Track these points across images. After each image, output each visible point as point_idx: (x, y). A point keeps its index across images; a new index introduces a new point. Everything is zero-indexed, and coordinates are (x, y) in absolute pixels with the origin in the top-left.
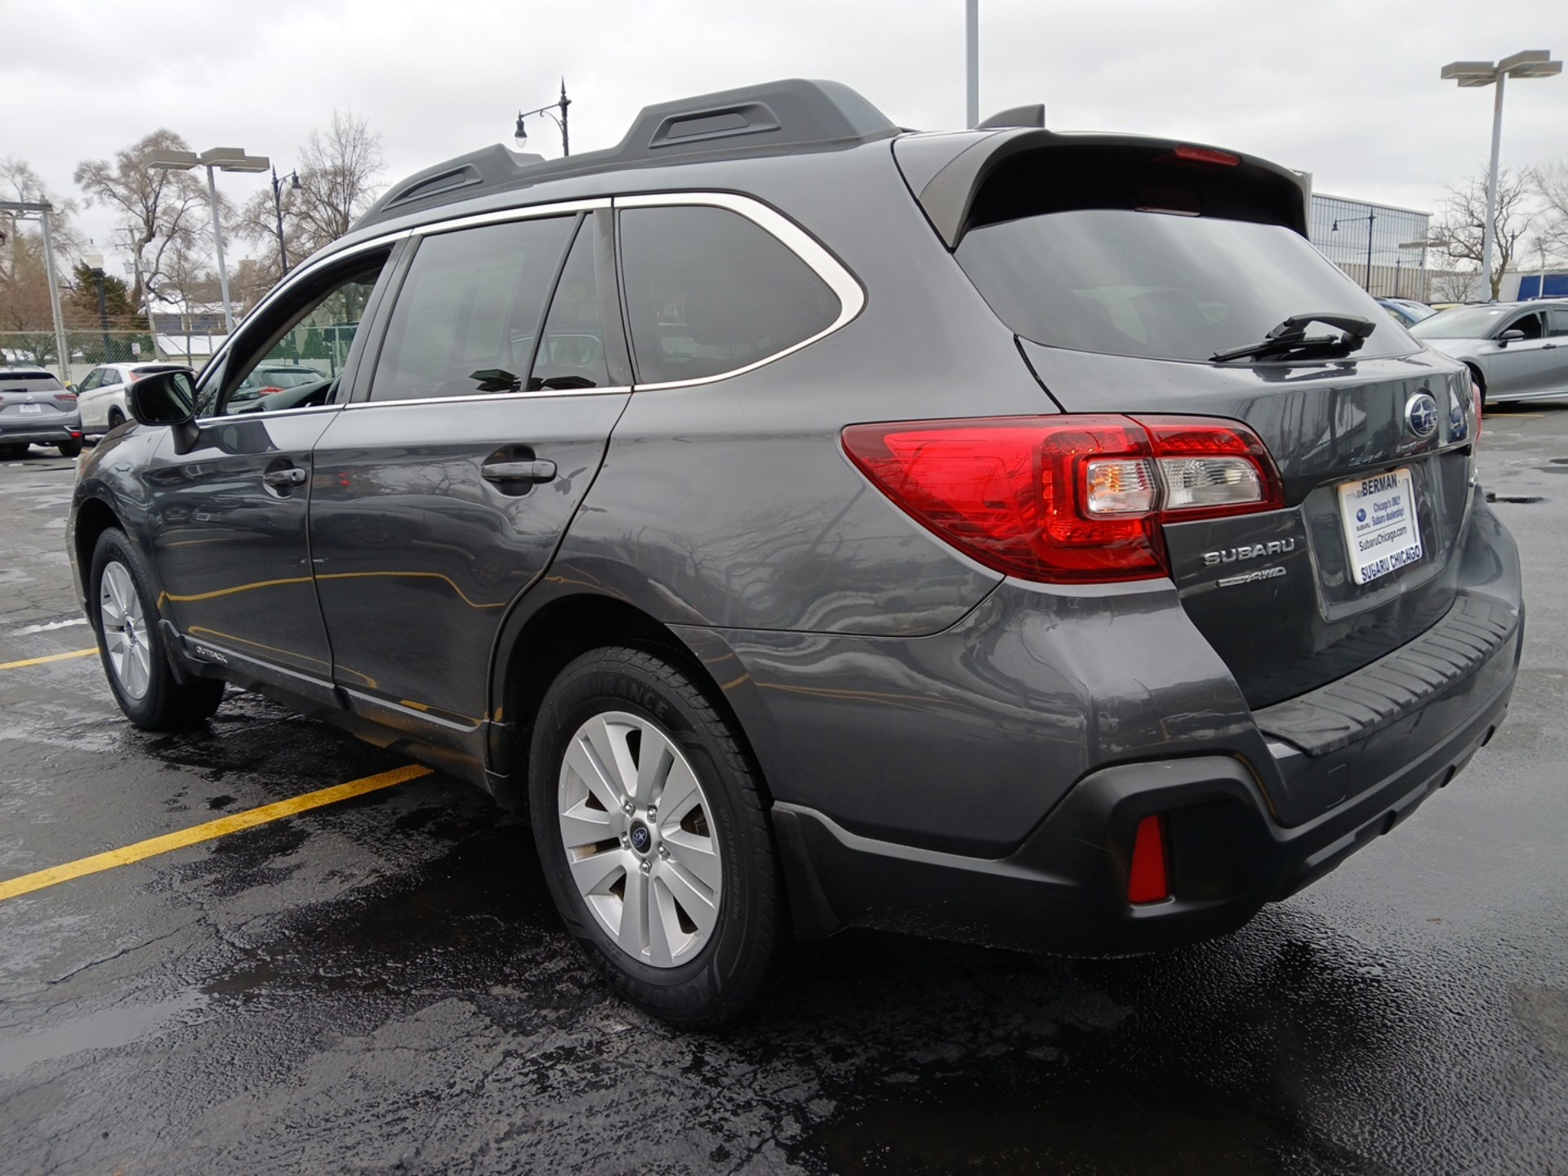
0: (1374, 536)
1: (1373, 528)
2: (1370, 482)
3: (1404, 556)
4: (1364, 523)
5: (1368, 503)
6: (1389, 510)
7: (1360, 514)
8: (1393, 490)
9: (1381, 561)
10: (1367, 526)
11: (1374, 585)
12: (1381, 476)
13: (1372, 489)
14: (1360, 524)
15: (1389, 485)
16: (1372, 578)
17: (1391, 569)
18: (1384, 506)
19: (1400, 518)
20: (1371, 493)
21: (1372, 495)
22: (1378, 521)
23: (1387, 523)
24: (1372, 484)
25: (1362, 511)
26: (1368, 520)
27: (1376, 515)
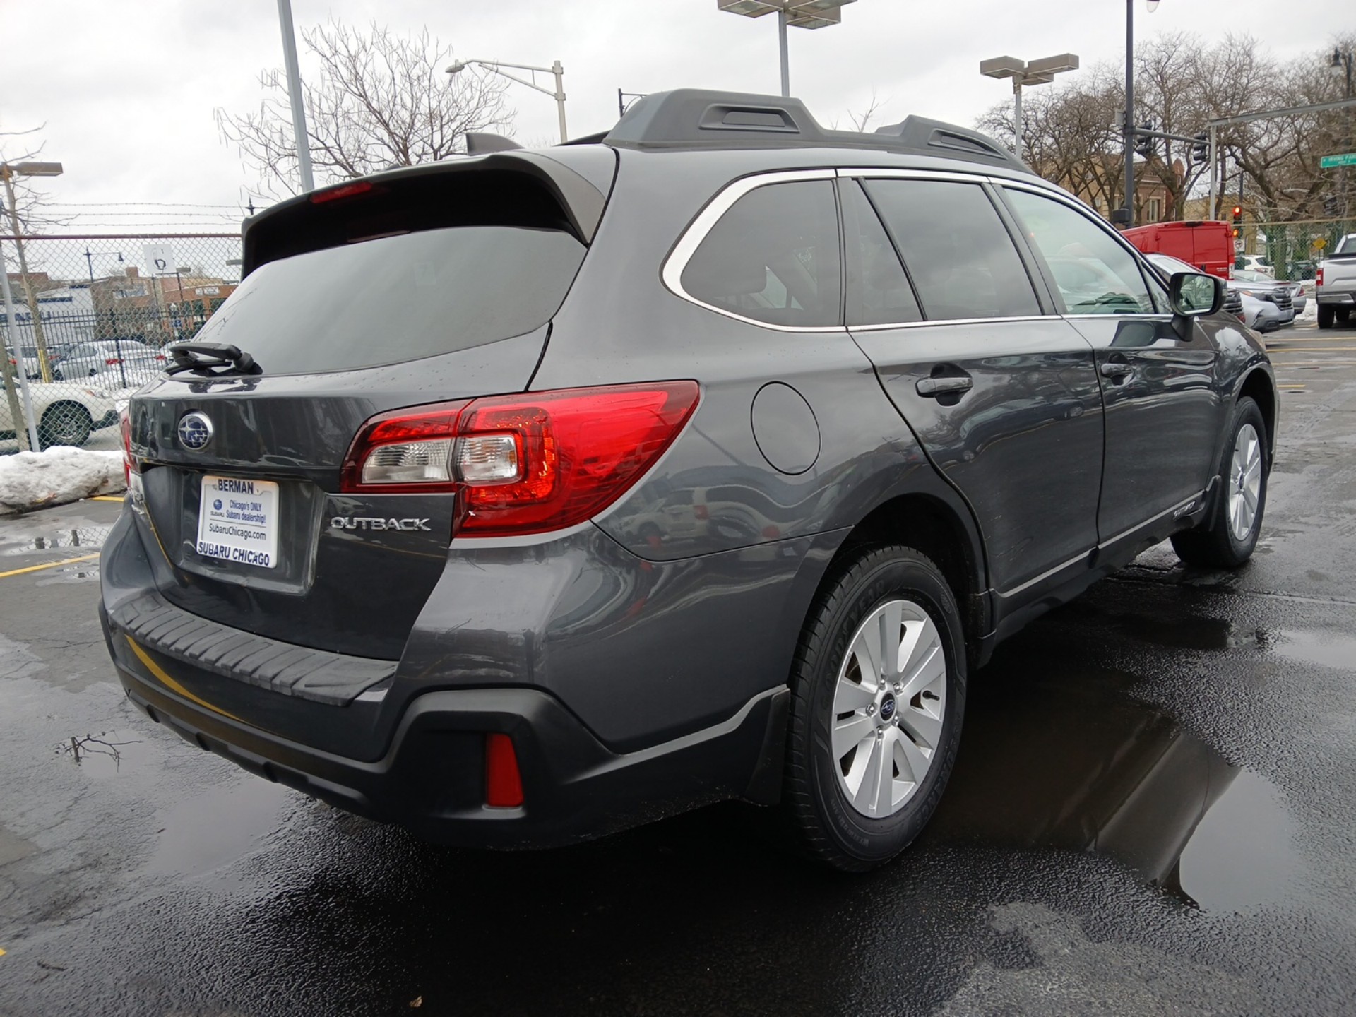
0: (227, 526)
1: (225, 518)
2: (226, 481)
3: (252, 557)
4: (218, 511)
5: (227, 497)
6: (247, 512)
7: (217, 503)
8: (247, 495)
9: (222, 547)
10: (221, 515)
11: (208, 561)
12: (238, 480)
13: (227, 487)
14: (215, 510)
15: (244, 490)
16: (208, 554)
17: (231, 558)
18: (242, 506)
19: (259, 524)
20: (226, 490)
21: (226, 492)
22: (231, 515)
23: (241, 521)
24: (227, 483)
25: (220, 502)
26: (223, 510)
27: (231, 510)
